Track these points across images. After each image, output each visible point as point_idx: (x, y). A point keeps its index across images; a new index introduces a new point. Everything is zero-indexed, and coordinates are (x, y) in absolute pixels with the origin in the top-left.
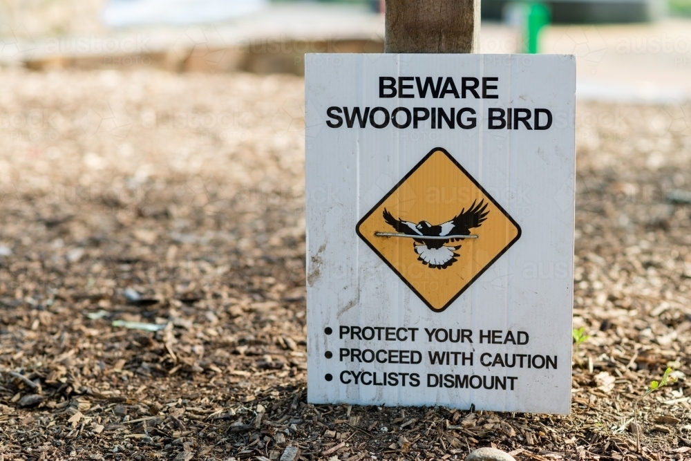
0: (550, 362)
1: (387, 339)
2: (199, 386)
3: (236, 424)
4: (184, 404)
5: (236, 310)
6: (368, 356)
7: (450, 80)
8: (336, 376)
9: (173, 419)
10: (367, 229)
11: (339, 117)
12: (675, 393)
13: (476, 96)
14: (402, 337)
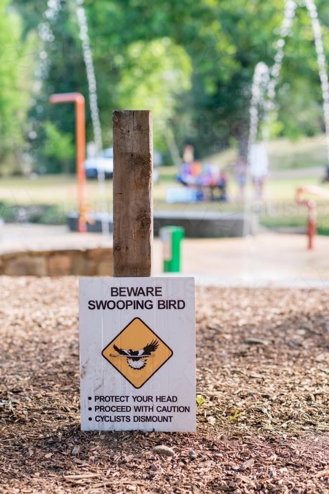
0: (186, 409)
1: (116, 401)
2: (29, 426)
3: (50, 440)
4: (25, 434)
5: (39, 396)
6: (108, 409)
7: (141, 288)
8: (93, 419)
9: (21, 439)
10: (106, 353)
11: (94, 305)
12: (243, 425)
13: (153, 295)
14: (122, 400)
